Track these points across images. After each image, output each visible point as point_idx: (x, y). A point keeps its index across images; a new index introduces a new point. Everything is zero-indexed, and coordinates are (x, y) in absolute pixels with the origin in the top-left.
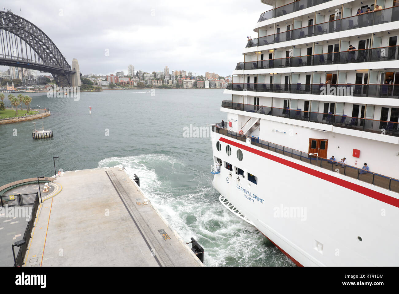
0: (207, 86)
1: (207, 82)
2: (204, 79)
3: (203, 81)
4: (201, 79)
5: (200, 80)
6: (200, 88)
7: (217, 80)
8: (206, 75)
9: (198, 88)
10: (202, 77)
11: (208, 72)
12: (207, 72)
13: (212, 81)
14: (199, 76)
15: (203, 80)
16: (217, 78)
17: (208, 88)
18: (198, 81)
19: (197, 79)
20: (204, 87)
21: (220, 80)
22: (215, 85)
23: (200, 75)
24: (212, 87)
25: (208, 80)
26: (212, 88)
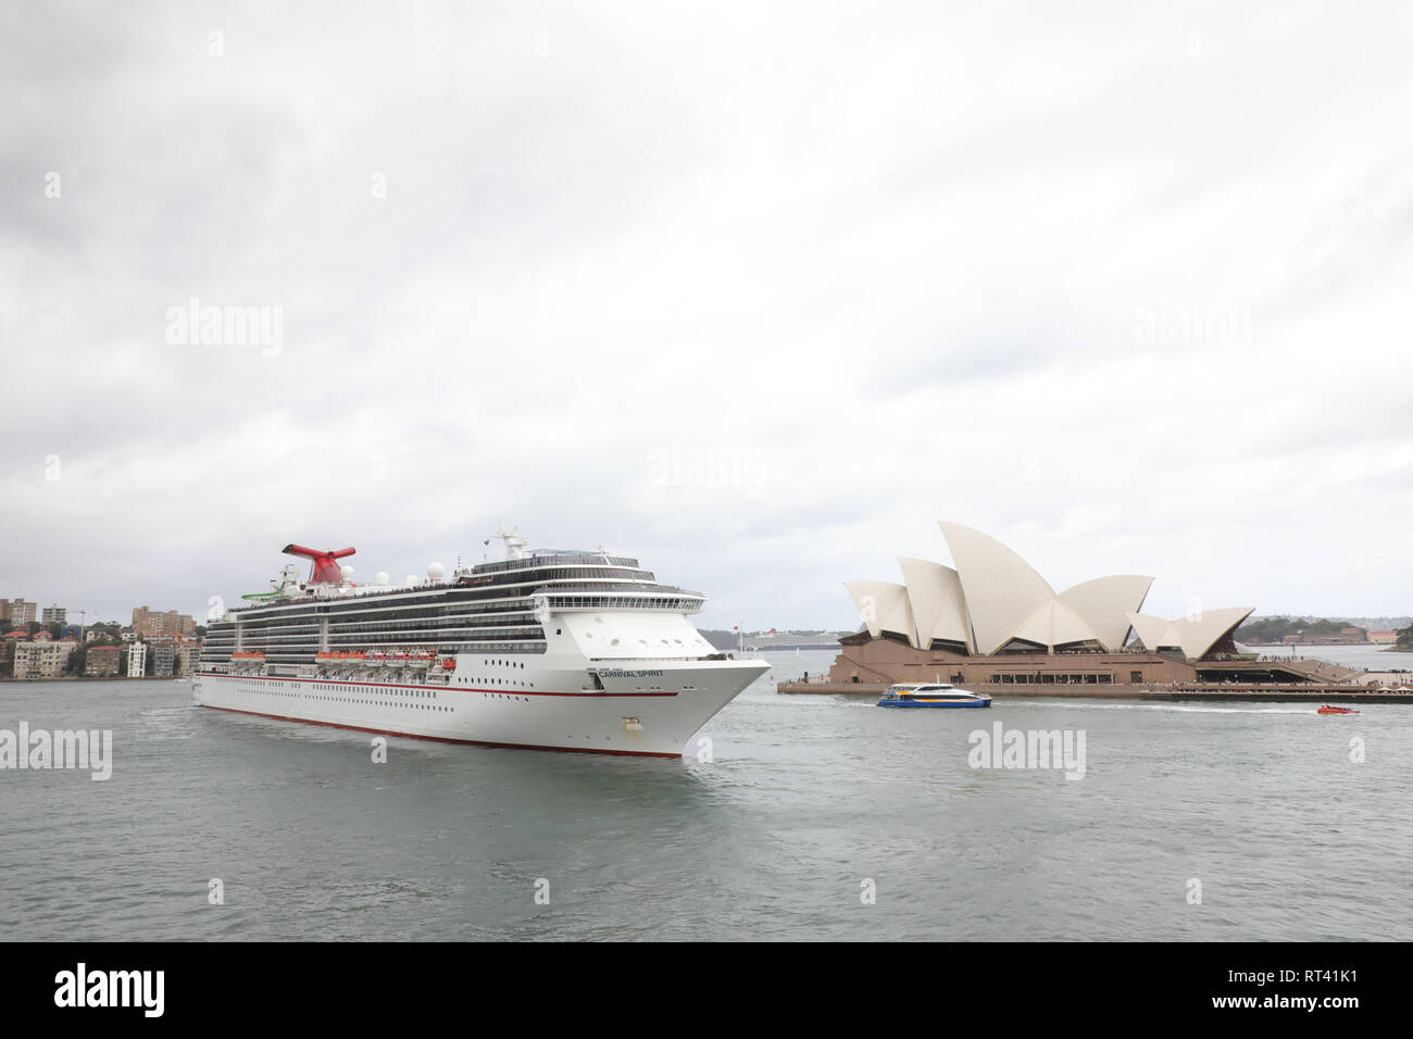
0: (135, 669)
1: (137, 651)
2: (125, 637)
3: (116, 646)
4: (110, 638)
5: (101, 643)
6: (101, 676)
7: (185, 640)
8: (134, 622)
9: (90, 678)
10: (114, 630)
11: (145, 609)
12: (140, 607)
13: (163, 644)
14: (98, 626)
15: (118, 641)
16: (189, 634)
17: (139, 679)
18: (92, 644)
19: (90, 637)
20: (123, 671)
21: (199, 641)
22: (177, 664)
23: (106, 620)
24: (158, 674)
25: (143, 642)
26: (162, 678)
